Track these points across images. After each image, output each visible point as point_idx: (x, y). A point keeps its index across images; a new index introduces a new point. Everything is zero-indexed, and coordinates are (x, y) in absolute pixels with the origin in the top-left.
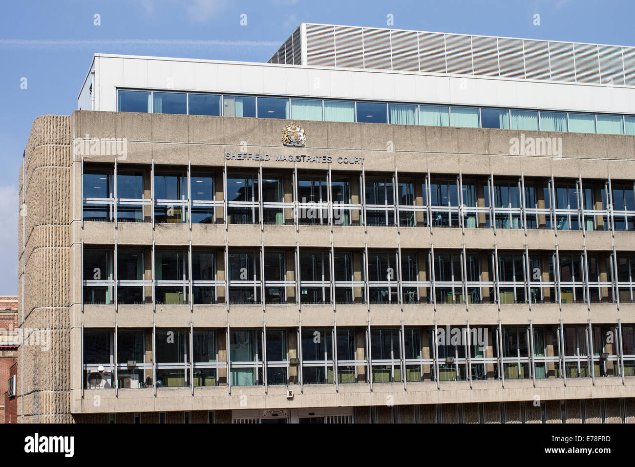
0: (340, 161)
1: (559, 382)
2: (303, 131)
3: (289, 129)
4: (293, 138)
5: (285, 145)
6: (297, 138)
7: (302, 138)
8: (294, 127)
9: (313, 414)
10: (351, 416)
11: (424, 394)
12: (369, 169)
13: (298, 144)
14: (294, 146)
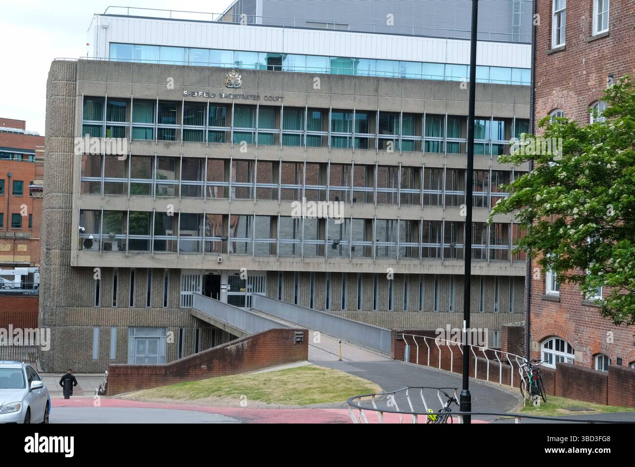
0: (267, 99)
1: (416, 262)
2: (240, 76)
3: (230, 75)
4: (233, 81)
5: (227, 86)
6: (236, 81)
7: (240, 81)
8: (234, 74)
9: (238, 274)
10: (265, 277)
11: (316, 264)
12: (286, 105)
13: (236, 85)
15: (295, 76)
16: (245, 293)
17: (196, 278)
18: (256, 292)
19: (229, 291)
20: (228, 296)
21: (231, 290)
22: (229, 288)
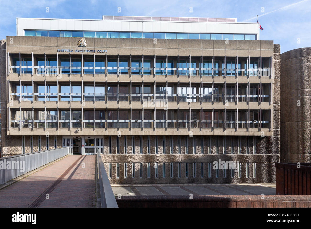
0: (99, 52)
2: (85, 41)
3: (80, 41)
7: (85, 43)
8: (82, 40)
9: (90, 138)
10: (102, 138)
12: (109, 54)
16: (93, 146)
17: (70, 140)
19: (86, 146)
20: (86, 148)
21: (87, 145)
22: (86, 144)
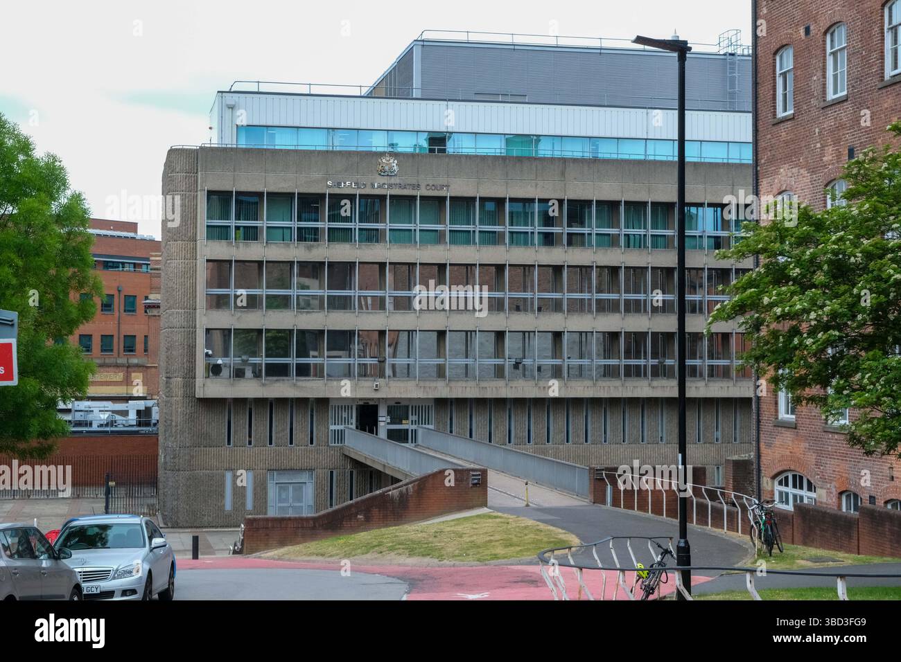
0: (428, 188)
1: (617, 383)
2: (396, 162)
3: (384, 161)
4: (387, 168)
5: (380, 174)
6: (391, 168)
7: (395, 168)
8: (388, 159)
9: (399, 403)
10: (432, 406)
11: (494, 389)
12: (453, 195)
13: (391, 172)
14: (388, 175)
15: (463, 160)
16: (408, 425)
17: (348, 409)
18: (422, 424)
19: (388, 423)
20: (388, 430)
21: (391, 423)
22: (389, 421)
